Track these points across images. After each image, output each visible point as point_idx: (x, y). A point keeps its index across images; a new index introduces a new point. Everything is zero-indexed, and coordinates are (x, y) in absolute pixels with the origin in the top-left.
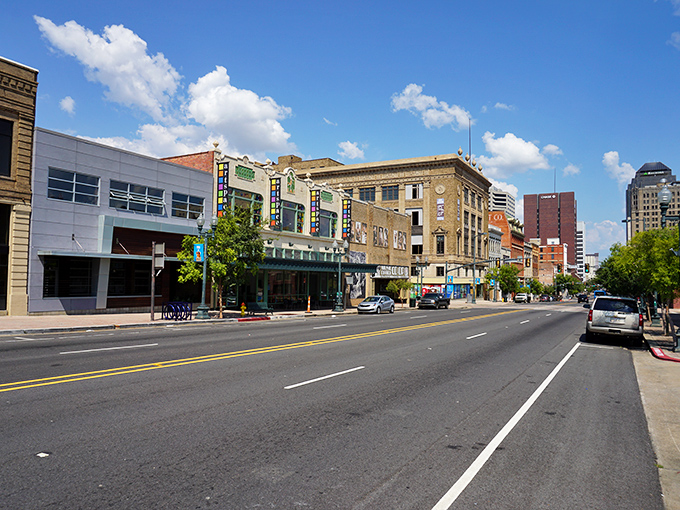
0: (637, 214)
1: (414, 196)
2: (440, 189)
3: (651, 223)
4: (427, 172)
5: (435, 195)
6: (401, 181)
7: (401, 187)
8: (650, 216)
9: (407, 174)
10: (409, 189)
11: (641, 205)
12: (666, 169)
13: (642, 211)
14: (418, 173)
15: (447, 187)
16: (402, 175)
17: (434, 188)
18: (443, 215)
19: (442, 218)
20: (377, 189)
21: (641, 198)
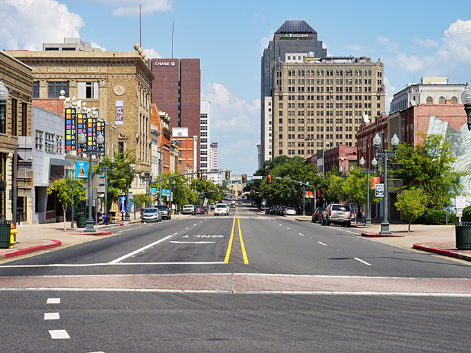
0: (281, 98)
1: (89, 95)
2: (119, 89)
3: (297, 109)
4: (104, 69)
5: (113, 96)
6: (73, 76)
7: (72, 84)
8: (296, 101)
9: (80, 69)
10: (82, 87)
11: (285, 86)
12: (311, 32)
13: (286, 94)
14: (93, 69)
15: (127, 88)
16: (73, 69)
17: (112, 88)
18: (122, 119)
19: (121, 123)
20: (42, 84)
21: (285, 76)
